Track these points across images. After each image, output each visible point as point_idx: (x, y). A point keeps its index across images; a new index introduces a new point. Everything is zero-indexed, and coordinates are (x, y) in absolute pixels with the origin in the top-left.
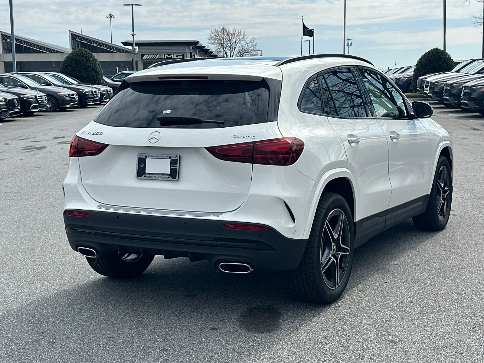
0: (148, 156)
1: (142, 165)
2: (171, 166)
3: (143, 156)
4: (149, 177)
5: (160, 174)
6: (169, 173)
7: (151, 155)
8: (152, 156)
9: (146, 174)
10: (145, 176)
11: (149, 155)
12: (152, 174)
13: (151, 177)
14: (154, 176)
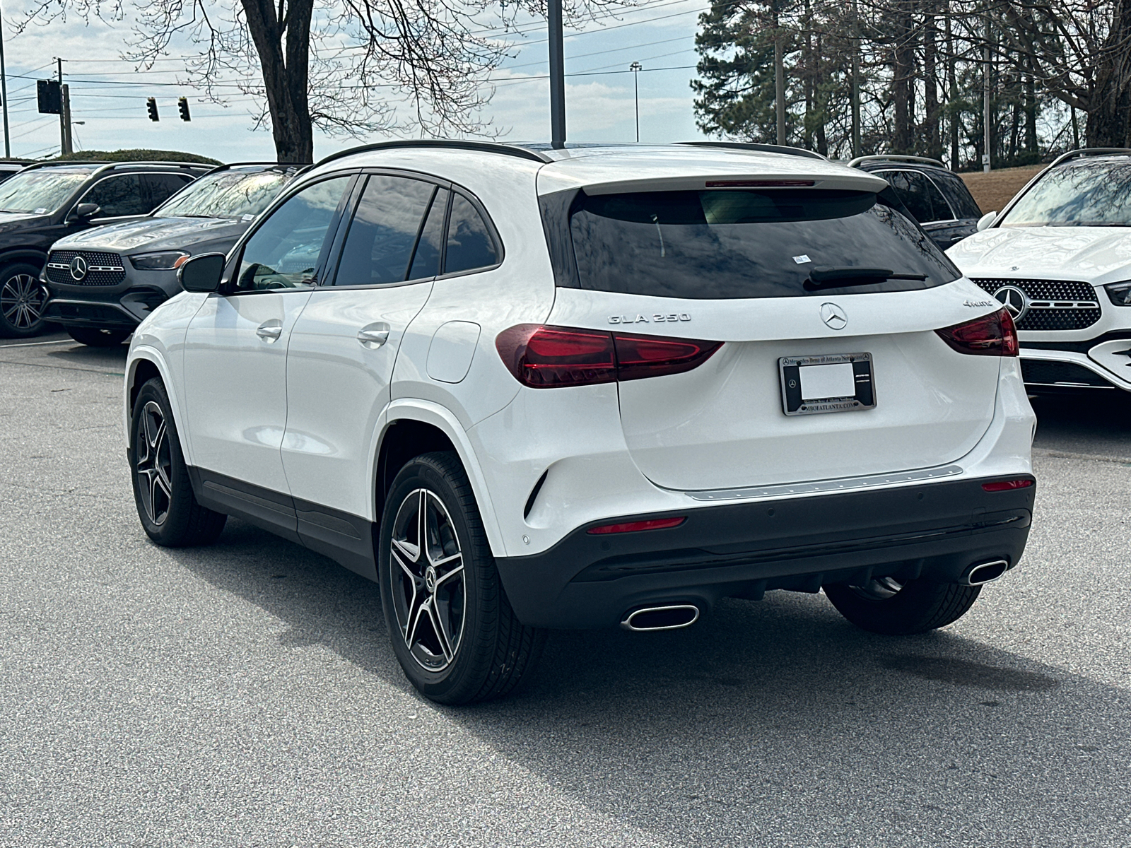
0: (804, 361)
1: (793, 384)
2: (856, 379)
3: (792, 361)
4: (812, 408)
5: (834, 399)
6: (854, 394)
7: (808, 359)
8: (812, 360)
9: (803, 402)
10: (804, 409)
11: (806, 358)
12: (817, 400)
13: (817, 408)
14: (825, 404)
